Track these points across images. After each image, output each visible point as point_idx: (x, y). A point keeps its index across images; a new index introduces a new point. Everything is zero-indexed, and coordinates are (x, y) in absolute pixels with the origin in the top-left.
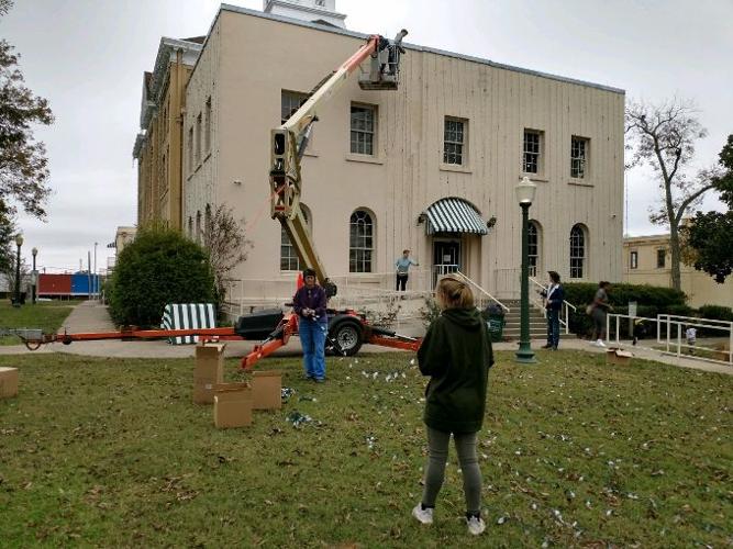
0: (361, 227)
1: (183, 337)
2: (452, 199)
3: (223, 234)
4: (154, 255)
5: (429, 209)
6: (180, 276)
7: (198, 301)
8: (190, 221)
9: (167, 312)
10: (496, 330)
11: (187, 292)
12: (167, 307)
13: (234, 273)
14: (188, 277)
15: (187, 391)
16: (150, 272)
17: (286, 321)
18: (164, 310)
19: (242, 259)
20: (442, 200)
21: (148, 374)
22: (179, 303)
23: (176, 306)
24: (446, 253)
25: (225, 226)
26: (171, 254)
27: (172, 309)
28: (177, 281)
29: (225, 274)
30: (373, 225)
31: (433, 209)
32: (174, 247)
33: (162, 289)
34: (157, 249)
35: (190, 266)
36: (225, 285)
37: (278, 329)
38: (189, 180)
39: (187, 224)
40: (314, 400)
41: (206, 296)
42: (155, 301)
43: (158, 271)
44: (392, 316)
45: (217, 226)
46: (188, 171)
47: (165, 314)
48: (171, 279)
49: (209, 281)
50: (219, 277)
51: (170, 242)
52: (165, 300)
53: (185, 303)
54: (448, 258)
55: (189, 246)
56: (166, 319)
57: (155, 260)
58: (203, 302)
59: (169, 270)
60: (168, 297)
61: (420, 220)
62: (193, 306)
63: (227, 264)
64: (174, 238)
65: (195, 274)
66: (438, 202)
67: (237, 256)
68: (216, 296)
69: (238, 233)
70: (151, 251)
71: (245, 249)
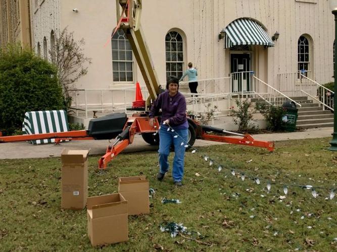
0: (174, 44)
1: (42, 139)
2: (244, 19)
3: (66, 53)
4: (12, 71)
5: (227, 28)
6: (35, 88)
7: (51, 108)
8: (39, 45)
9: (27, 118)
10: (291, 122)
11: (42, 101)
12: (27, 114)
13: (77, 85)
14: (41, 89)
15: (54, 195)
16: (11, 86)
17: (130, 124)
18: (24, 116)
19: (83, 73)
20: (236, 20)
21: (16, 177)
22: (37, 110)
23: (33, 113)
24: (240, 63)
25: (68, 47)
26: (26, 70)
27: (31, 115)
28: (33, 92)
29: (70, 86)
30: (183, 42)
31: (230, 28)
32: (28, 64)
33: (21, 99)
34: (15, 66)
35: (43, 80)
36: (71, 94)
37: (125, 131)
38: (35, 13)
39: (36, 48)
40: (178, 201)
41: (57, 104)
42: (17, 110)
43: (17, 84)
44: (210, 114)
45: (61, 47)
46: (34, 6)
47: (25, 119)
48: (28, 91)
49: (58, 92)
50: (66, 88)
51: (25, 60)
52: (24, 108)
53: (40, 110)
54: (241, 67)
55: (40, 63)
56: (26, 124)
57: (13, 75)
58: (55, 109)
59: (25, 83)
60: (26, 105)
61: (220, 37)
62: (48, 112)
63: (71, 77)
64: (27, 57)
65: (48, 86)
66: (233, 22)
67: (80, 70)
68: (65, 104)
69: (79, 52)
70: (9, 68)
71: (85, 65)
